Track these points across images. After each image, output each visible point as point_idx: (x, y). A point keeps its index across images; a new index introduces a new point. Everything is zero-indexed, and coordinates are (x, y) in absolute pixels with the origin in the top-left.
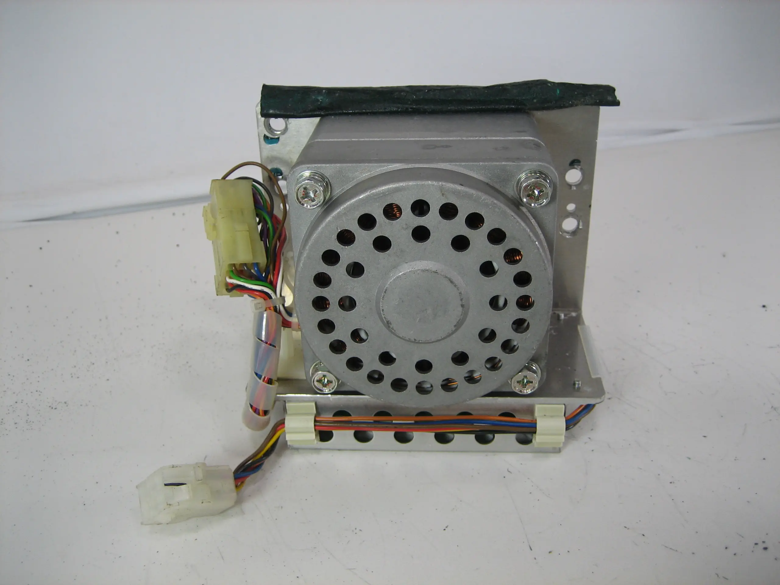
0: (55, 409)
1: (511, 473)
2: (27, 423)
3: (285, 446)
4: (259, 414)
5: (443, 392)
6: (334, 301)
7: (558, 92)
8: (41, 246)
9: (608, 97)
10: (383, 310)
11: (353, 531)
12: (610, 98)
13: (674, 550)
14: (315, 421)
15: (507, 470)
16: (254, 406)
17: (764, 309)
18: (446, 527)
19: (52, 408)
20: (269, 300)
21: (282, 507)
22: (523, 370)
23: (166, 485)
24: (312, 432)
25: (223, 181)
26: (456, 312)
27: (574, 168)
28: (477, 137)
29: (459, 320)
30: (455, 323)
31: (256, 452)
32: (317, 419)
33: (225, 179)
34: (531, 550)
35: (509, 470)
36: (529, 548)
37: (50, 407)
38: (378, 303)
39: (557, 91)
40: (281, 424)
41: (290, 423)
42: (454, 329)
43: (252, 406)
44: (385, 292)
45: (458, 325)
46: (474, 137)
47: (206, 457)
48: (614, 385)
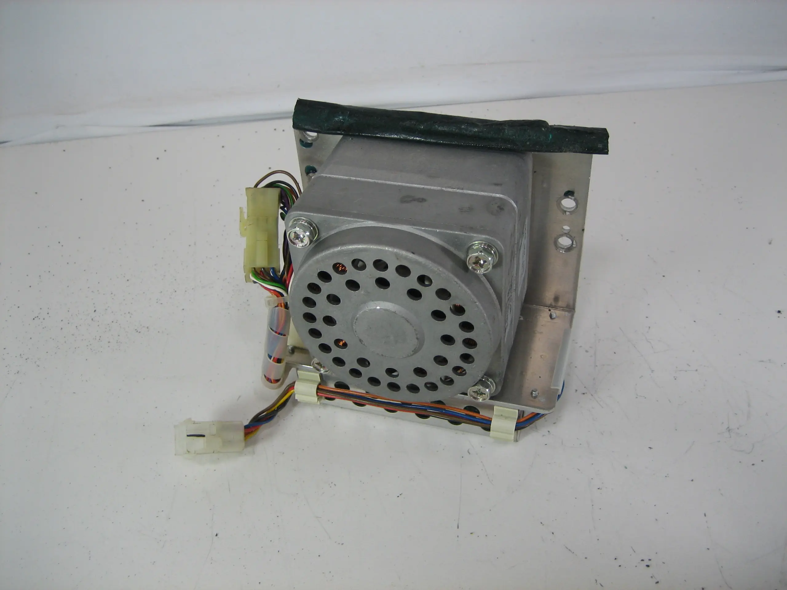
0: (139, 332)
1: (470, 454)
2: (117, 343)
3: (296, 402)
4: (271, 382)
5: (408, 392)
6: (319, 318)
7: (551, 137)
8: (157, 157)
9: (599, 145)
10: (356, 331)
11: (329, 484)
12: (600, 146)
13: (571, 552)
14: (318, 389)
15: (467, 450)
16: (267, 376)
17: (779, 315)
18: (400, 495)
19: (137, 331)
20: (281, 298)
21: (283, 453)
22: (477, 384)
23: (188, 436)
24: (315, 397)
25: (255, 189)
26: (413, 342)
27: (569, 198)
28: (455, 189)
29: (416, 348)
30: (413, 349)
31: (268, 407)
32: (320, 387)
33: (257, 187)
34: (458, 528)
35: (469, 451)
36: (457, 525)
37: (136, 330)
38: (352, 325)
39: (549, 137)
40: (291, 386)
41: (298, 387)
42: (412, 353)
43: (265, 376)
44: (356, 320)
45: (415, 351)
46: (452, 188)
47: (240, 397)
48: (594, 379)
